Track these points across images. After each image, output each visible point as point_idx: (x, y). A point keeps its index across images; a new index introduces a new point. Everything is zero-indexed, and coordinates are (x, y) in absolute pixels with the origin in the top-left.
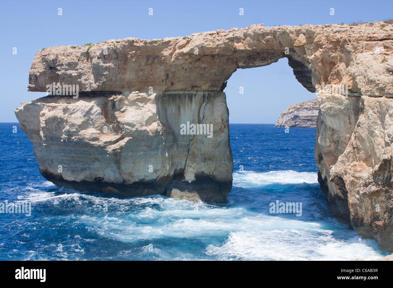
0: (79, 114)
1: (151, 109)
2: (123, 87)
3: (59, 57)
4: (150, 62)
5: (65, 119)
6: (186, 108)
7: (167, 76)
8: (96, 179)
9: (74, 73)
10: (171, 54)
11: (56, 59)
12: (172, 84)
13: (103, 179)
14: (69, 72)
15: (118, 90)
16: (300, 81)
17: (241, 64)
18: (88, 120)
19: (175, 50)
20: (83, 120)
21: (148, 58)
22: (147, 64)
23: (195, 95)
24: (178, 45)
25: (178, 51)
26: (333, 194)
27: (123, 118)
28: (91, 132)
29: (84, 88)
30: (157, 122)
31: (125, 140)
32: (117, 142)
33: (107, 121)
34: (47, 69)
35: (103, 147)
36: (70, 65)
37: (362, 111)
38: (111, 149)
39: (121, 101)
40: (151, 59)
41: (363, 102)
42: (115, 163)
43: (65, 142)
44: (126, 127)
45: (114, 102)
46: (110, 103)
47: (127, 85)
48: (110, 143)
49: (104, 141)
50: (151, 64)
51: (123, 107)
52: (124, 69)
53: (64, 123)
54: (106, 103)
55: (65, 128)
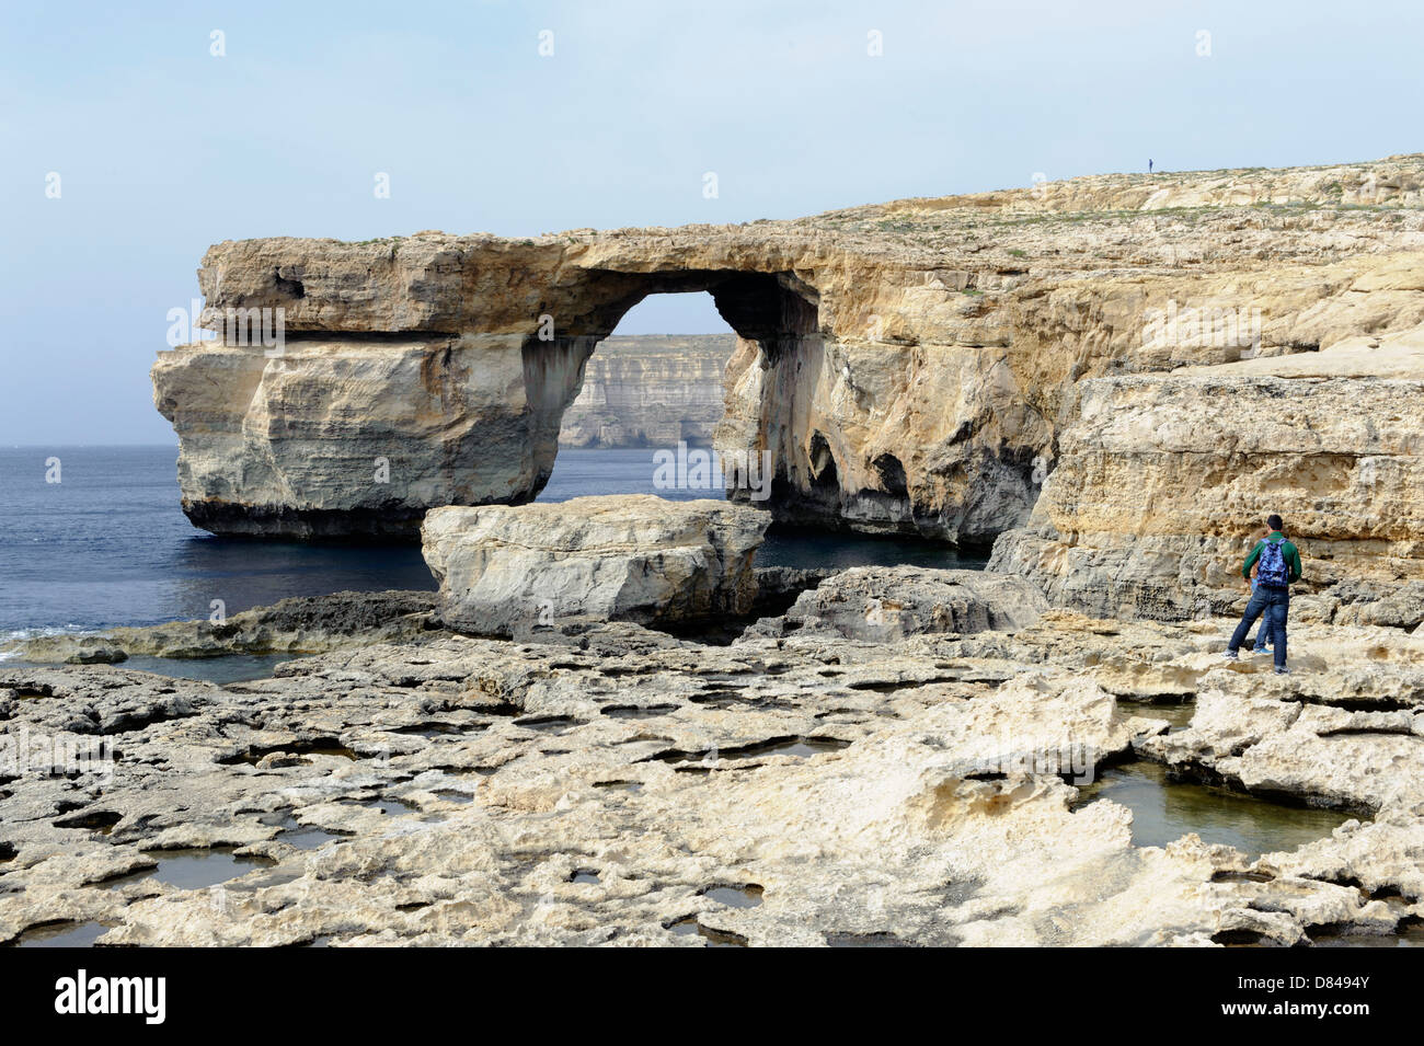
0: (374, 375)
1: (515, 364)
2: (463, 324)
3: (312, 260)
4: (515, 281)
5: (340, 384)
6: (557, 365)
7: (543, 306)
8: (385, 503)
9: (358, 296)
10: (556, 268)
11: (302, 266)
13: (401, 501)
14: (343, 293)
15: (453, 330)
16: (726, 318)
18: (393, 385)
19: (561, 262)
20: (384, 386)
21: (512, 271)
22: (509, 284)
23: (573, 342)
24: (566, 252)
25: (565, 265)
26: (853, 491)
27: (467, 381)
28: (399, 408)
29: (377, 326)
30: (523, 389)
31: (469, 425)
32: (450, 426)
33: (429, 389)
34: (270, 284)
35: (420, 438)
36: (346, 278)
37: (921, 363)
38: (441, 439)
39: (461, 350)
40: (518, 276)
41: (923, 351)
42: (442, 467)
43: (331, 430)
44: (471, 398)
45: (449, 352)
46: (442, 355)
47: (472, 320)
48: (439, 429)
49: (426, 424)
50: (518, 285)
51: (462, 362)
52: (471, 291)
53: (334, 393)
54: (433, 355)
55: (337, 402)
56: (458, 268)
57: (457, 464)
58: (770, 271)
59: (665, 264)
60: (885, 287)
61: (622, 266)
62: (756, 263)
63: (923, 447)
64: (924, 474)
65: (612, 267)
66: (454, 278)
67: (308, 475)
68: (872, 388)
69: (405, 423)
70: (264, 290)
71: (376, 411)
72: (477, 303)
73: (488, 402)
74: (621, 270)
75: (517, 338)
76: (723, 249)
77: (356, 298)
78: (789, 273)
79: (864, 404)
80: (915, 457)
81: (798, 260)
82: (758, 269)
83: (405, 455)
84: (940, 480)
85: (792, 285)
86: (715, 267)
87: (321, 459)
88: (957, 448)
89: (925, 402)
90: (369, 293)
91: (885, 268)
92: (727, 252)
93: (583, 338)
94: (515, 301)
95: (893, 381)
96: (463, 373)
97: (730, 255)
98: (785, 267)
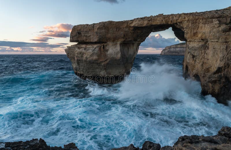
0: (90, 51)
1: (118, 48)
2: (107, 40)
3: (82, 28)
4: (118, 30)
6: (131, 48)
7: (124, 35)
8: (96, 75)
11: (81, 30)
12: (126, 39)
13: (99, 75)
14: (86, 35)
15: (105, 41)
17: (153, 30)
18: (94, 53)
20: (92, 53)
21: (117, 28)
22: (116, 31)
23: (135, 43)
24: (129, 23)
27: (107, 52)
28: (95, 57)
29: (92, 41)
30: (120, 53)
31: (108, 61)
32: (105, 61)
33: (101, 53)
34: (77, 34)
35: (99, 63)
36: (86, 32)
37: (208, 48)
38: (103, 64)
39: (106, 45)
40: (118, 29)
41: (209, 44)
42: (104, 69)
43: (85, 61)
44: (108, 56)
45: (104, 46)
46: (102, 47)
47: (109, 39)
48: (102, 62)
49: (100, 61)
50: (118, 31)
51: (107, 48)
52: (108, 33)
53: (85, 54)
54: (101, 47)
55: (85, 56)
56: (104, 28)
57: (107, 69)
58: (172, 24)
59: (147, 24)
60: (201, 25)
61: (138, 25)
62: (168, 22)
63: (206, 74)
64: (206, 82)
65: (136, 25)
66: (103, 30)
67: (83, 69)
68: (195, 54)
69: (96, 60)
70: (76, 34)
71: (91, 58)
72: (109, 35)
73: (112, 56)
74: (138, 26)
75: (119, 43)
76: (160, 19)
77: (88, 35)
78: (176, 24)
79: (195, 59)
80: (203, 77)
81: (178, 20)
82: (169, 23)
83: (97, 67)
84: (210, 85)
85: (178, 27)
86: (159, 24)
87: (85, 67)
88: (216, 75)
89: (208, 60)
90: (90, 34)
91: (201, 19)
92: (161, 19)
93: (137, 42)
94: (118, 35)
95: (202, 53)
96: (107, 50)
97: (162, 20)
98: (175, 22)
